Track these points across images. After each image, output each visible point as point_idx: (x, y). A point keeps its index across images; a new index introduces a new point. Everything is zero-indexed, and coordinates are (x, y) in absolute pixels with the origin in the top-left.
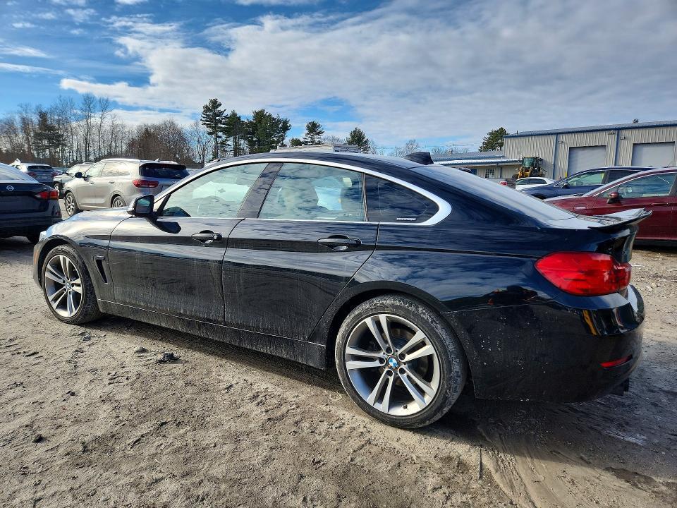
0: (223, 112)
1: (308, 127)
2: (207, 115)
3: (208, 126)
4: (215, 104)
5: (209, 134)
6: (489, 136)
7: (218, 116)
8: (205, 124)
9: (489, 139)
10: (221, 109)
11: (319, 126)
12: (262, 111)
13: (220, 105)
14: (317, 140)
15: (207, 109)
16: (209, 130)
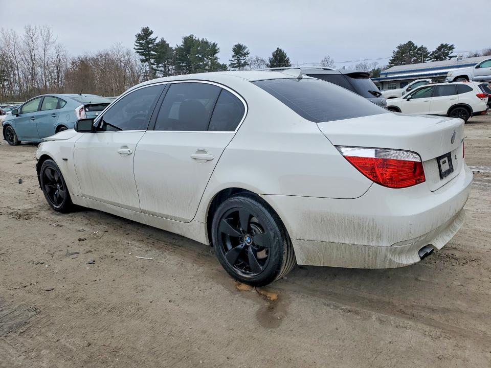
0: (155, 39)
1: (234, 49)
2: (139, 43)
3: (141, 54)
4: (146, 32)
5: (143, 61)
6: (398, 50)
7: (150, 43)
8: (138, 52)
9: (398, 52)
10: (152, 36)
11: (245, 48)
12: (191, 37)
13: (152, 33)
14: (243, 62)
15: (140, 37)
16: (143, 58)
